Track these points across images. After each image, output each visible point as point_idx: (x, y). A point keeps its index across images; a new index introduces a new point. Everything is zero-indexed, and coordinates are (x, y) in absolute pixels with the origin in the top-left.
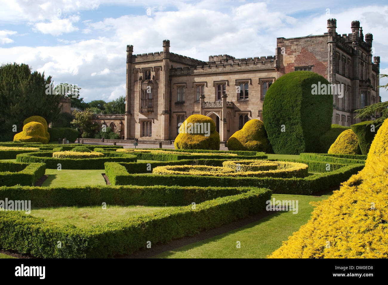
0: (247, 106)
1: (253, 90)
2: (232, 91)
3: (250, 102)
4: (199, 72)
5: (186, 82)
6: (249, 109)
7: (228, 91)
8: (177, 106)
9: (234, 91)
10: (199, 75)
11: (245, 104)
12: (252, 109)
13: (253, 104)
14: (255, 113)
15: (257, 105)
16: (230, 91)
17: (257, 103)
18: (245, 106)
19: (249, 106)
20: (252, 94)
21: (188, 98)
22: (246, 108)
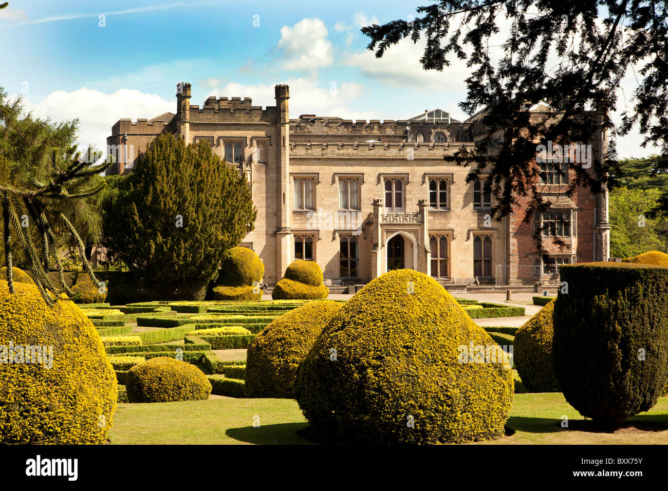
0: (447, 221)
1: (458, 194)
2: (418, 194)
3: (452, 214)
4: (349, 155)
5: (318, 172)
6: (451, 225)
7: (410, 193)
8: (298, 218)
9: (421, 192)
10: (348, 159)
11: (443, 218)
12: (457, 226)
13: (459, 217)
14: (462, 233)
15: (466, 219)
16: (413, 192)
17: (466, 216)
18: (443, 221)
19: (451, 221)
20: (456, 200)
21: (323, 203)
22: (446, 224)
